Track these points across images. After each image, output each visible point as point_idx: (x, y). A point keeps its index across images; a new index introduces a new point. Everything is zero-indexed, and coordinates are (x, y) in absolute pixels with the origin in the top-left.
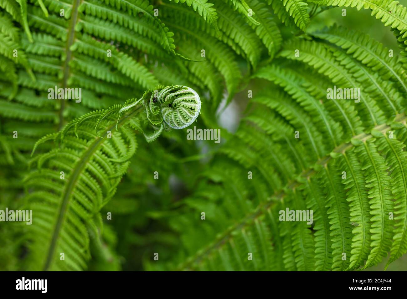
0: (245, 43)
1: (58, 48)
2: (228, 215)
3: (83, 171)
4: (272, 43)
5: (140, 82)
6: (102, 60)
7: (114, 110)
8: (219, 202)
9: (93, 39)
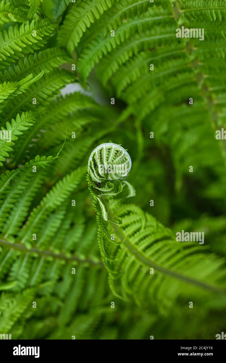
0: (54, 85)
1: (26, 259)
2: (200, 123)
3: (144, 254)
4: (58, 58)
5: (71, 189)
6: (44, 222)
7: (102, 223)
8: (185, 129)
9: (24, 227)
